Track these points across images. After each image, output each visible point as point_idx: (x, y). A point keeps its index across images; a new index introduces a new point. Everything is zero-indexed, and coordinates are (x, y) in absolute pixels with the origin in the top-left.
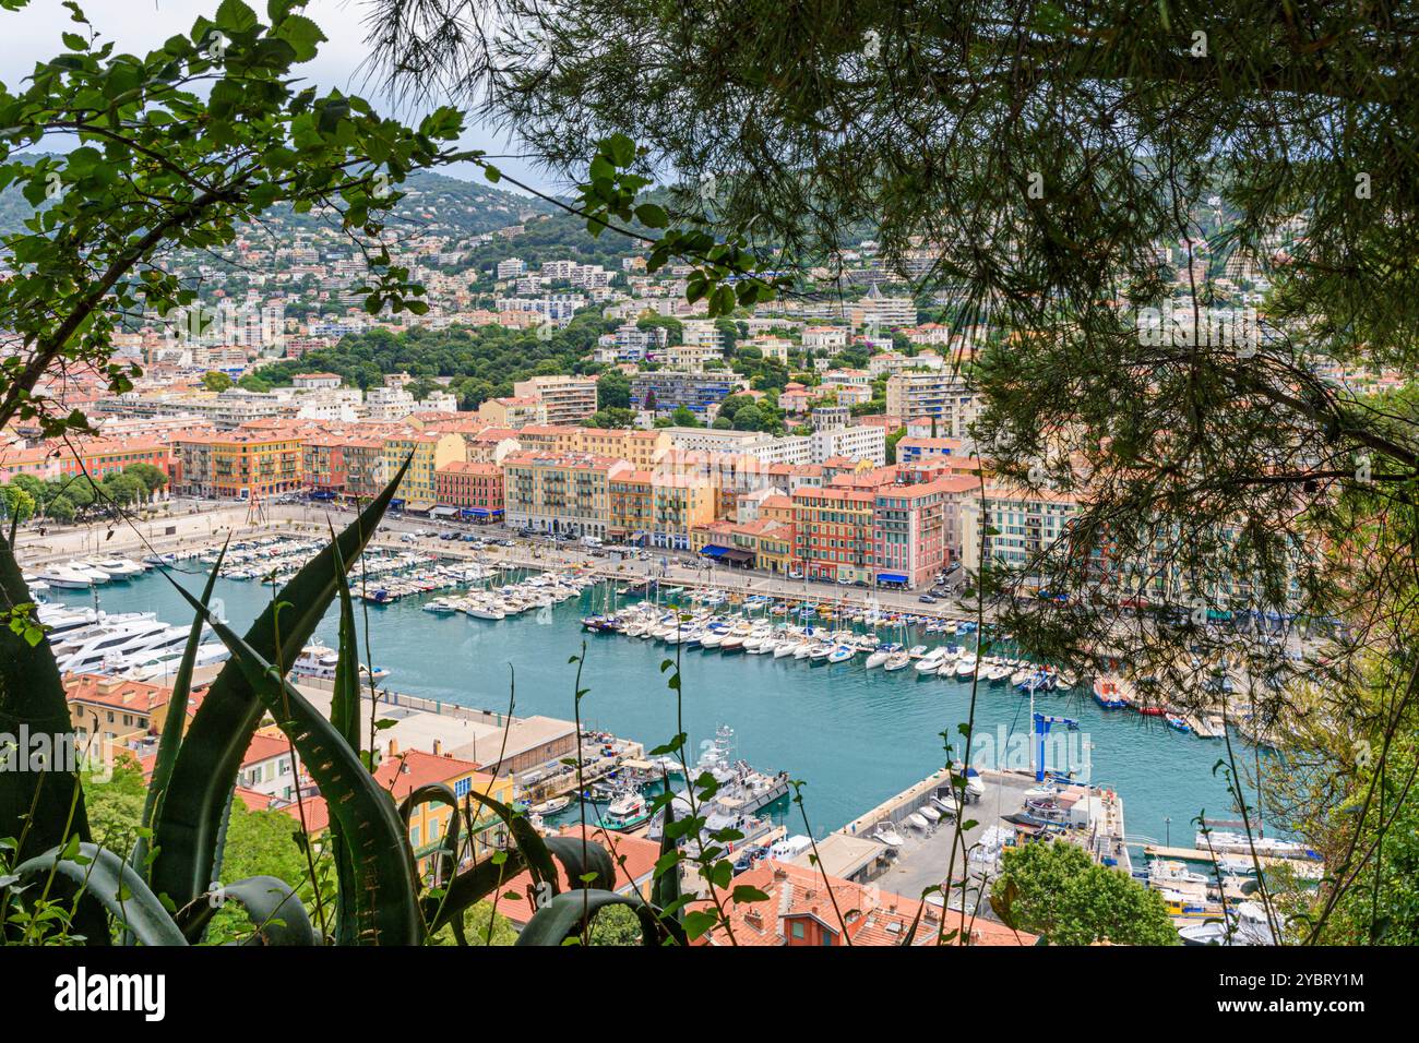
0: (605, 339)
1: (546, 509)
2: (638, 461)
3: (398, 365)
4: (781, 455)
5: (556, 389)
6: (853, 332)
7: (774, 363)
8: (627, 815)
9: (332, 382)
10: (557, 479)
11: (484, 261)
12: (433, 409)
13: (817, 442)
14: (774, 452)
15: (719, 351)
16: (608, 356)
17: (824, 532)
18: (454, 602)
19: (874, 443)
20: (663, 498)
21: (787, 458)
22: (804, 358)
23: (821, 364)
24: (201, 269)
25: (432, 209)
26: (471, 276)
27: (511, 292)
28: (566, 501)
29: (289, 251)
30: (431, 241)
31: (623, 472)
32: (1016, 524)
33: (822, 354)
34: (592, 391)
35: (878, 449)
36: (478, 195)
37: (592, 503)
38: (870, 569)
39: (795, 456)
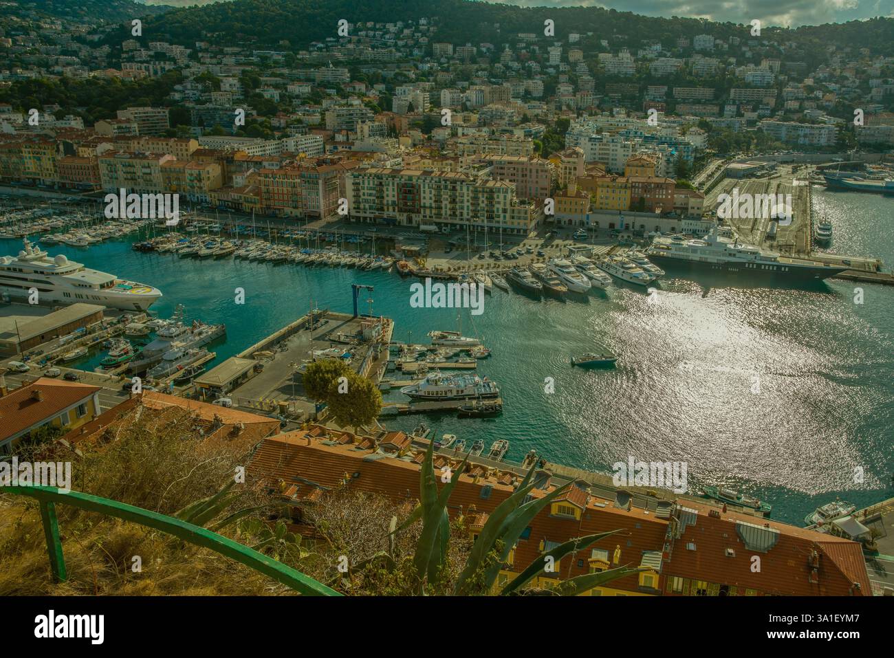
0: (178, 87)
1: (126, 182)
2: (179, 155)
3: (51, 100)
4: (264, 151)
5: (144, 115)
6: (316, 84)
7: (269, 101)
8: (119, 356)
10: (130, 166)
11: (114, 40)
12: (67, 126)
13: (285, 144)
14: (260, 149)
15: (242, 95)
16: (177, 96)
17: (276, 192)
18: (59, 237)
19: (318, 143)
20: (191, 175)
21: (268, 152)
22: (287, 98)
23: (296, 102)
26: (107, 49)
27: (131, 59)
28: (137, 177)
30: (83, 27)
31: (169, 161)
32: (371, 185)
33: (298, 97)
34: (167, 116)
35: (319, 147)
37: (152, 178)
38: (300, 210)
39: (273, 151)
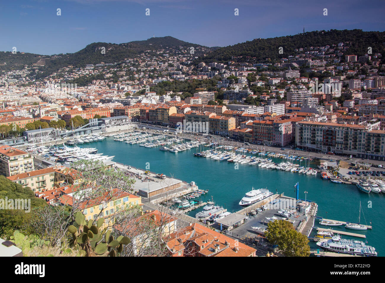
0: (219, 82)
2: (218, 113)
3: (170, 90)
4: (256, 111)
5: (204, 95)
6: (283, 79)
7: (260, 87)
9: (154, 94)
10: (197, 118)
11: (196, 63)
12: (174, 100)
14: (254, 111)
15: (247, 85)
17: (260, 132)
19: (282, 108)
20: (222, 122)
21: (258, 112)
22: (268, 86)
24: (131, 68)
25: (186, 51)
26: (192, 67)
27: (201, 71)
29: (150, 62)
30: (185, 59)
31: (213, 116)
32: (309, 130)
33: (273, 85)
34: (213, 95)
35: (282, 110)
36: (196, 47)
38: (272, 141)
39: (260, 112)
